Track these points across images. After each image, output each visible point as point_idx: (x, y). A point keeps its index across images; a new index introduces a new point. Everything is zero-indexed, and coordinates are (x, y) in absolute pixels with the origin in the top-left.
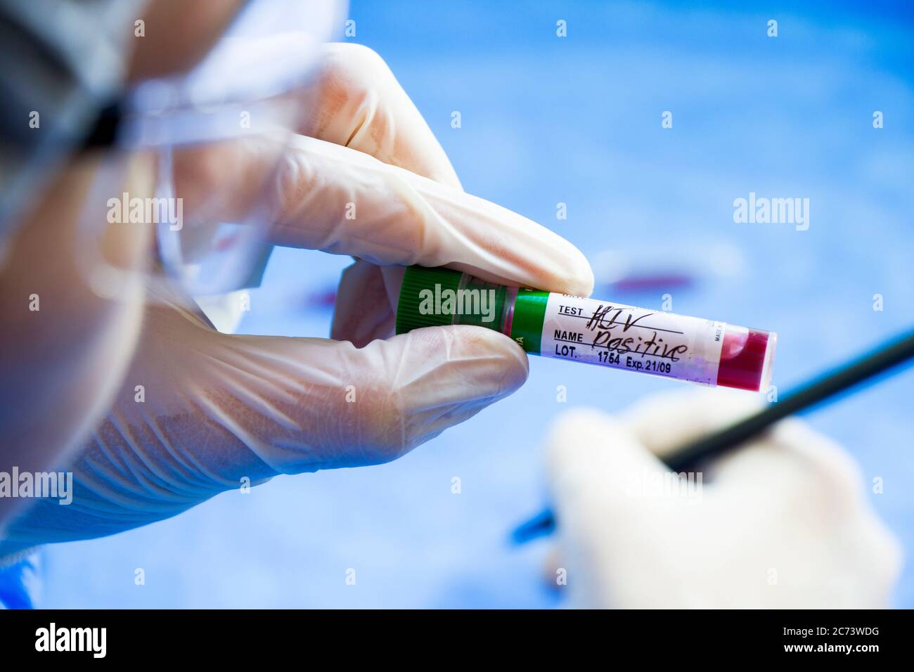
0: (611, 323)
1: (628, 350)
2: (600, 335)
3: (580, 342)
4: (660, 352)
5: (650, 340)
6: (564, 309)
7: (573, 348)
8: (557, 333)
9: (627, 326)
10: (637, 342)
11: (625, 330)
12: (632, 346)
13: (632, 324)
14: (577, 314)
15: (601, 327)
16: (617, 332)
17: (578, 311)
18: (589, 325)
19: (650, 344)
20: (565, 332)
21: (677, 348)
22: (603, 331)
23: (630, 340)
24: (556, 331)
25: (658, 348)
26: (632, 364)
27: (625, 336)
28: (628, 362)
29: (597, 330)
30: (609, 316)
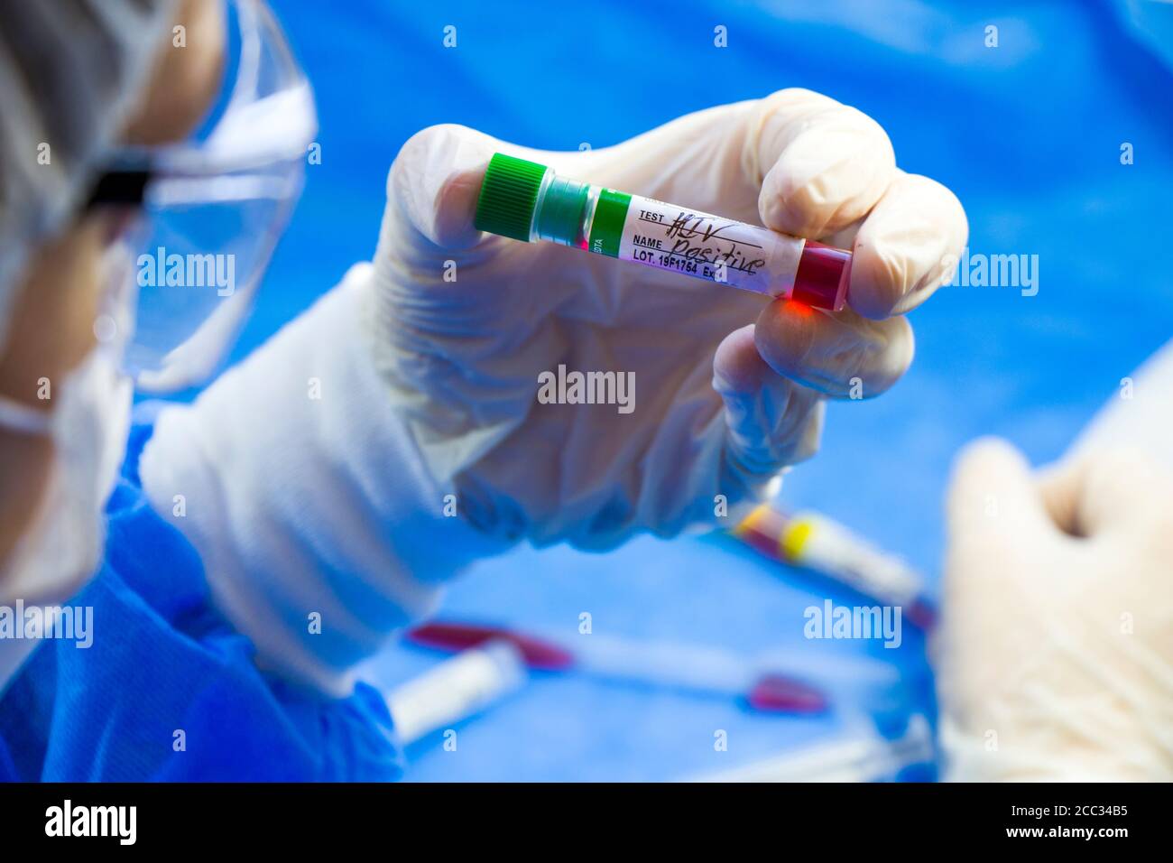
0: (691, 232)
1: (706, 260)
2: (679, 243)
3: (658, 249)
4: (737, 265)
5: (729, 252)
6: (645, 214)
7: (651, 254)
8: (636, 238)
9: (707, 236)
10: (715, 253)
11: (704, 240)
12: (710, 257)
13: (711, 235)
14: (658, 221)
15: (681, 235)
16: (696, 242)
17: (658, 217)
18: (668, 233)
19: (728, 256)
20: (644, 238)
21: (754, 262)
22: (682, 239)
23: (709, 251)
24: (636, 237)
25: (736, 260)
26: (709, 274)
27: (704, 246)
28: (705, 272)
29: (677, 238)
30: (689, 225)
